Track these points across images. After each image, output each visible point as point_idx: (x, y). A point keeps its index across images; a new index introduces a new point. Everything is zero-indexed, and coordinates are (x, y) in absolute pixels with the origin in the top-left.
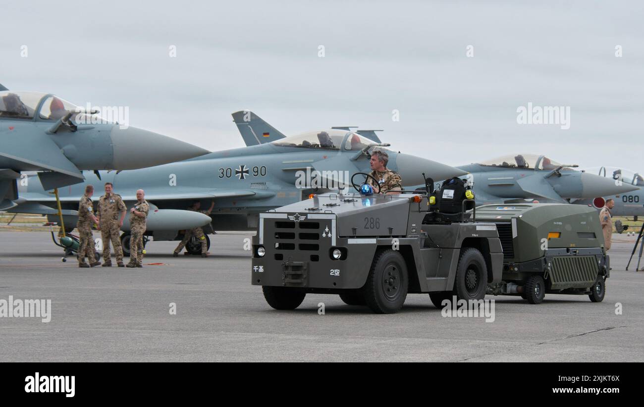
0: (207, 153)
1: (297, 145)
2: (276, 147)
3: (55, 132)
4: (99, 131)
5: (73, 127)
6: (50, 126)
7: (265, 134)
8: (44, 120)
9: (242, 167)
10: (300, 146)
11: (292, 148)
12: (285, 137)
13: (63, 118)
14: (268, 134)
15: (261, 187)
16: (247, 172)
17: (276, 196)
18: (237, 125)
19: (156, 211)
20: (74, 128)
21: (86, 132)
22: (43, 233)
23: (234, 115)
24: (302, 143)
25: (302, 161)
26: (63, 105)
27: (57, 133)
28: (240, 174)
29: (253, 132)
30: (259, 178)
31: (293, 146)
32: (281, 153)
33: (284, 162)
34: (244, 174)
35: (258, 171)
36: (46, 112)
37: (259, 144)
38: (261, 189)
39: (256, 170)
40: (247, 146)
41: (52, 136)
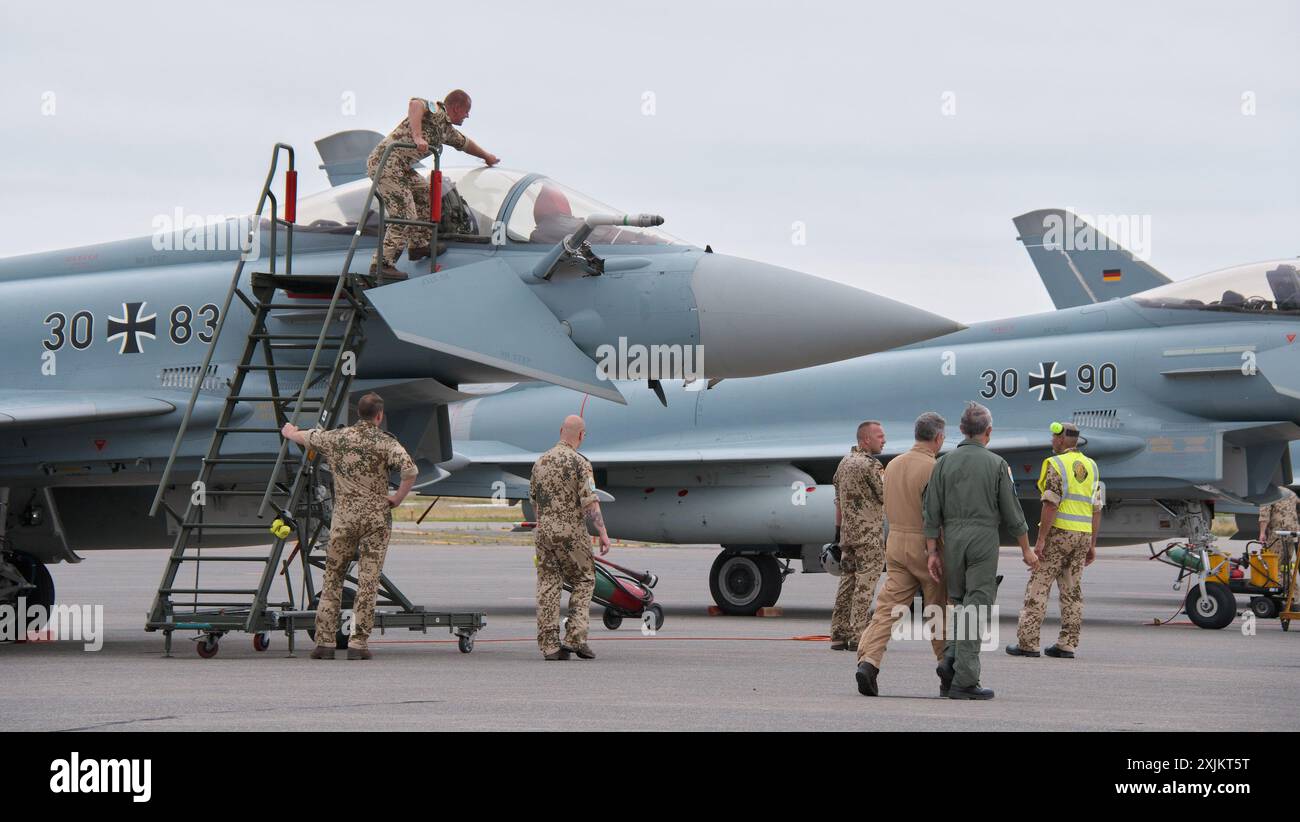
0: (954, 328)
1: (1207, 302)
2: (1142, 310)
3: (546, 277)
4: (662, 273)
5: (590, 263)
6: (534, 261)
7: (1107, 273)
8: (520, 246)
9: (1048, 367)
10: (1214, 308)
11: (1193, 312)
12: (1168, 281)
13: (568, 238)
14: (1116, 273)
15: (1102, 422)
16: (1061, 380)
17: (1147, 450)
18: (1028, 249)
19: (809, 490)
20: (596, 267)
21: (629, 274)
22: (505, 547)
23: (1021, 222)
24: (1219, 299)
25: (1220, 350)
26: (568, 204)
27: (553, 278)
28: (1042, 387)
29: (1073, 267)
30: (1098, 399)
31: (1195, 306)
32: (1159, 326)
33: (1166, 353)
34: (1053, 386)
35: (1093, 378)
36: (523, 224)
37: (1092, 303)
38: (1106, 430)
39: (1086, 374)
40: (1058, 308)
41: (539, 287)
